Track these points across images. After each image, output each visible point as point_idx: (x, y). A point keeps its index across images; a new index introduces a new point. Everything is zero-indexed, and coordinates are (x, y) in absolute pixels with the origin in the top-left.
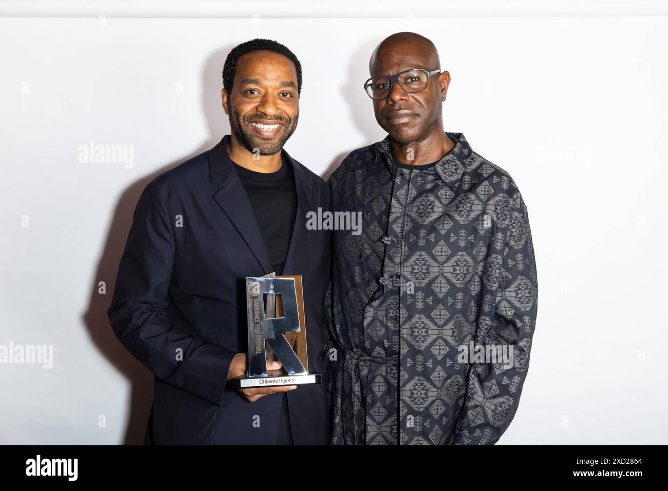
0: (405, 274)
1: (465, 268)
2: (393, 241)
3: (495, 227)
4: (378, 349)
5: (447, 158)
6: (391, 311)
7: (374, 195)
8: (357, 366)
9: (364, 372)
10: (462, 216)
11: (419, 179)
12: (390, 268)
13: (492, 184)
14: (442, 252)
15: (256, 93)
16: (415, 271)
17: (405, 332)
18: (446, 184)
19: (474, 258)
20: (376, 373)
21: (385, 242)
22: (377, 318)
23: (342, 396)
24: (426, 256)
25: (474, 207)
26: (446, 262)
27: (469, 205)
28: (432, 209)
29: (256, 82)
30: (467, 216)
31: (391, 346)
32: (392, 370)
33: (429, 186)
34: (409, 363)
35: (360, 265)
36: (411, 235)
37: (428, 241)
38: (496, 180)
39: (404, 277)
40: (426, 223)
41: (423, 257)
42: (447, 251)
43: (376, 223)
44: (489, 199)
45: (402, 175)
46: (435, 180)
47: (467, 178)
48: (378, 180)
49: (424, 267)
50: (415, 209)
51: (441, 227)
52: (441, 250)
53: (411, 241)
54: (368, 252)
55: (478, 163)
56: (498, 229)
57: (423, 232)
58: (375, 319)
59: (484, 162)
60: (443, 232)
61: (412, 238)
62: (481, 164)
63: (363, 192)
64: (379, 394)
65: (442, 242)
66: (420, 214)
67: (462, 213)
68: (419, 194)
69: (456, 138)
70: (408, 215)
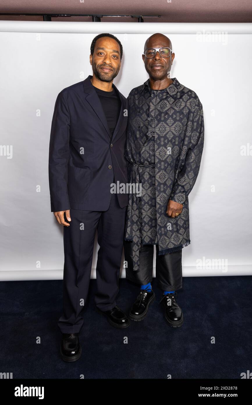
0: (156, 131)
1: (179, 128)
2: (151, 119)
3: (190, 111)
4: (146, 162)
5: (171, 86)
6: (151, 147)
7: (143, 103)
8: (138, 168)
9: (141, 171)
10: (177, 108)
11: (160, 95)
12: (150, 129)
13: (188, 95)
14: (170, 122)
15: (103, 54)
16: (160, 130)
17: (157, 154)
18: (171, 96)
19: (182, 124)
20: (145, 171)
21: (148, 120)
22: (146, 150)
23: (132, 180)
24: (164, 124)
25: (182, 104)
26: (172, 126)
27: (180, 103)
28: (166, 106)
29: (103, 49)
30: (180, 108)
31: (151, 161)
32: (151, 170)
33: (164, 97)
34: (159, 165)
35: (139, 130)
36: (158, 116)
37: (165, 118)
38: (190, 93)
39: (156, 132)
40: (164, 111)
41: (163, 124)
42: (172, 121)
43: (145, 114)
44: (187, 101)
45: (154, 93)
46: (167, 95)
47: (179, 94)
48: (145, 97)
49: (164, 128)
50: (160, 106)
51: (170, 112)
52: (170, 121)
53: (158, 118)
54: (142, 125)
55: (183, 88)
56: (191, 112)
57: (163, 115)
58: (145, 150)
59: (185, 87)
60: (171, 114)
61: (159, 117)
62: (184, 88)
63: (139, 103)
64: (146, 179)
65: (170, 118)
66: (162, 108)
67: (177, 107)
68: (161, 101)
69: (174, 79)
70: (157, 109)
